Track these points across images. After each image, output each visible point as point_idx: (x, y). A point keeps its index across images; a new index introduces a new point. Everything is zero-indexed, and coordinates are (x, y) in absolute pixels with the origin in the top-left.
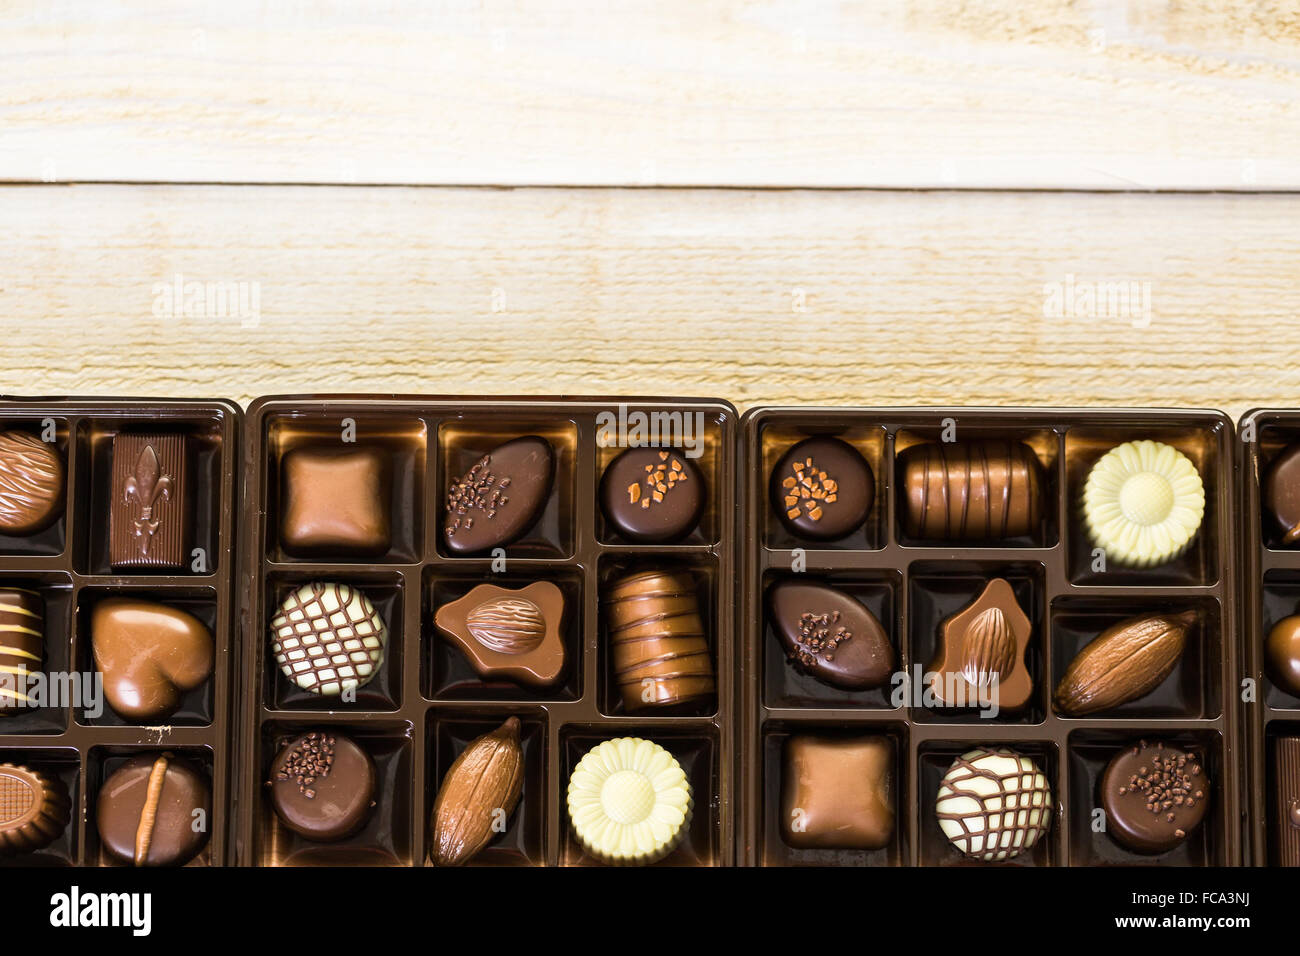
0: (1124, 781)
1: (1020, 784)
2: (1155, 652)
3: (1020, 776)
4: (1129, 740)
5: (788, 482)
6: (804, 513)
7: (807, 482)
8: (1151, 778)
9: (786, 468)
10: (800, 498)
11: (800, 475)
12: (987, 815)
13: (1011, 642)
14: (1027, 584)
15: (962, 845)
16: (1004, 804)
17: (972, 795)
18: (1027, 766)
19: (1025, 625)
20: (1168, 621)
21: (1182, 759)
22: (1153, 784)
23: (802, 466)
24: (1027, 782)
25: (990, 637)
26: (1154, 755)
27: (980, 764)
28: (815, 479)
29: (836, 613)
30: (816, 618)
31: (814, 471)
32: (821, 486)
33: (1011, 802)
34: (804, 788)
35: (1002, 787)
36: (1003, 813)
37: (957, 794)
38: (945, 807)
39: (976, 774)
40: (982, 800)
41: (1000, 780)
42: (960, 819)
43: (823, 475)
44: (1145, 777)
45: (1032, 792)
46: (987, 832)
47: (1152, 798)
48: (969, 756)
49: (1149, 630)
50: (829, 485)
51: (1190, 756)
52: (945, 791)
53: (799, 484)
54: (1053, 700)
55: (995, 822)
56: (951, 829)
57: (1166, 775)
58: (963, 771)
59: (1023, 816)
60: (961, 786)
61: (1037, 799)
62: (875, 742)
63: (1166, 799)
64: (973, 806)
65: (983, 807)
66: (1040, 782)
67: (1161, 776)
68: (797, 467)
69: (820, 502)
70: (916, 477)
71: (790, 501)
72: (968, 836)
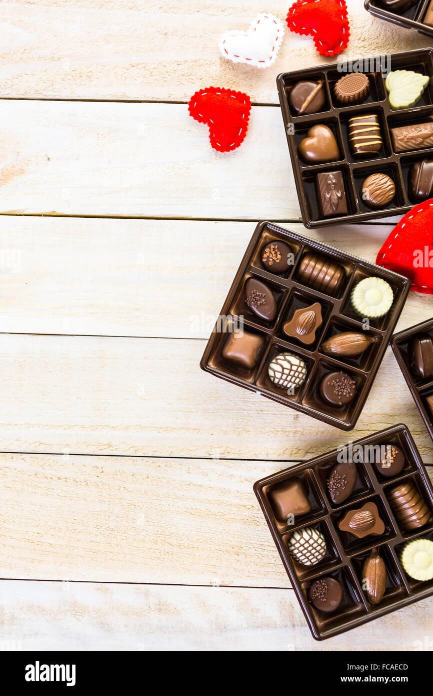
0: (330, 381)
1: (297, 369)
2: (358, 345)
3: (299, 366)
4: (338, 369)
5: (267, 250)
6: (268, 261)
7: (273, 252)
8: (339, 384)
9: (268, 246)
10: (269, 256)
11: (272, 249)
12: (283, 373)
13: (314, 323)
14: (326, 308)
15: (272, 379)
16: (289, 373)
17: (281, 366)
18: (302, 364)
19: (320, 321)
20: (366, 338)
21: (351, 382)
22: (339, 385)
23: (273, 247)
24: (300, 369)
25: (307, 319)
26: (343, 376)
27: (288, 358)
28: (276, 253)
29: (264, 294)
30: (258, 293)
31: (276, 251)
32: (276, 256)
33: (292, 373)
34: (232, 343)
35: (291, 367)
36: (288, 375)
37: (277, 363)
38: (272, 365)
39: (285, 360)
40: (283, 368)
41: (292, 365)
42: (274, 371)
43: (279, 253)
44: (337, 382)
45: (300, 373)
46: (281, 378)
47: (337, 389)
48: (286, 354)
49: (359, 338)
50: (279, 256)
51: (354, 382)
52: (274, 361)
53: (270, 252)
54: (320, 346)
55: (284, 377)
56: (271, 373)
57: (344, 385)
58: (282, 357)
59: (294, 378)
60: (279, 361)
61: (301, 375)
62: (261, 337)
63: (341, 391)
64: (280, 369)
65: (283, 371)
66: (304, 371)
67: (342, 384)
68: (272, 247)
69: (273, 260)
70: (306, 261)
71: (265, 256)
72: (275, 377)
